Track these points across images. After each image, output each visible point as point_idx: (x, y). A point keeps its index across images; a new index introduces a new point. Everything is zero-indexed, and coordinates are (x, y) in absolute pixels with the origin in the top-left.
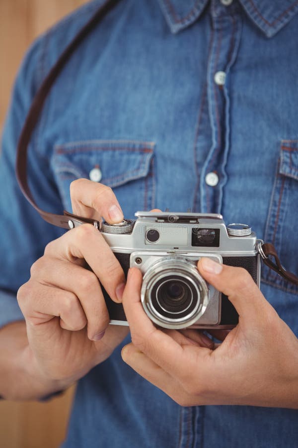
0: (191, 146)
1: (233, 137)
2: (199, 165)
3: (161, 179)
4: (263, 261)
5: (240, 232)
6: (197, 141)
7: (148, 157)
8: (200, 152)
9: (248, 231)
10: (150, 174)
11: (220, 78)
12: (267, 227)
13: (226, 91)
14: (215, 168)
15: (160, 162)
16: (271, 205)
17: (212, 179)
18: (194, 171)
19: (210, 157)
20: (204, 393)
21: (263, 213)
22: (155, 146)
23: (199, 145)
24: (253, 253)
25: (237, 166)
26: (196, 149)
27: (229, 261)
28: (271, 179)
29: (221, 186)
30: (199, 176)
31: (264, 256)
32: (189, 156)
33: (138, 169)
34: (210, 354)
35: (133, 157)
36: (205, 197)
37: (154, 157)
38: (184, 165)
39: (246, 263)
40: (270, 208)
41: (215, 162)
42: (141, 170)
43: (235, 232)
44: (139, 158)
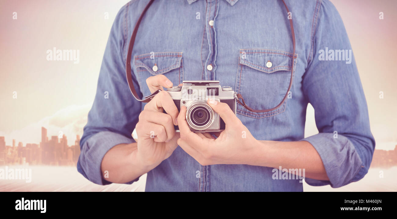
0: (199, 53)
1: (218, 49)
2: (203, 62)
3: (186, 69)
4: (237, 101)
5: (227, 89)
6: (202, 51)
7: (180, 59)
8: (204, 56)
9: (231, 89)
10: (181, 67)
11: (211, 23)
12: (235, 88)
13: (214, 29)
14: (211, 63)
15: (185, 61)
16: (237, 78)
17: (210, 68)
18: (202, 65)
19: (208, 58)
20: (213, 157)
21: (234, 81)
22: (183, 54)
23: (203, 52)
24: (233, 98)
25: (220, 62)
26: (202, 54)
27: (222, 101)
28: (236, 66)
29: (214, 70)
30: (204, 67)
31: (237, 99)
32: (199, 57)
33: (176, 64)
34: (214, 141)
35: (173, 59)
36: (207, 76)
37: (183, 58)
38: (196, 62)
39: (230, 103)
40: (236, 79)
41: (211, 60)
42: (177, 65)
43: (225, 89)
44: (176, 59)
